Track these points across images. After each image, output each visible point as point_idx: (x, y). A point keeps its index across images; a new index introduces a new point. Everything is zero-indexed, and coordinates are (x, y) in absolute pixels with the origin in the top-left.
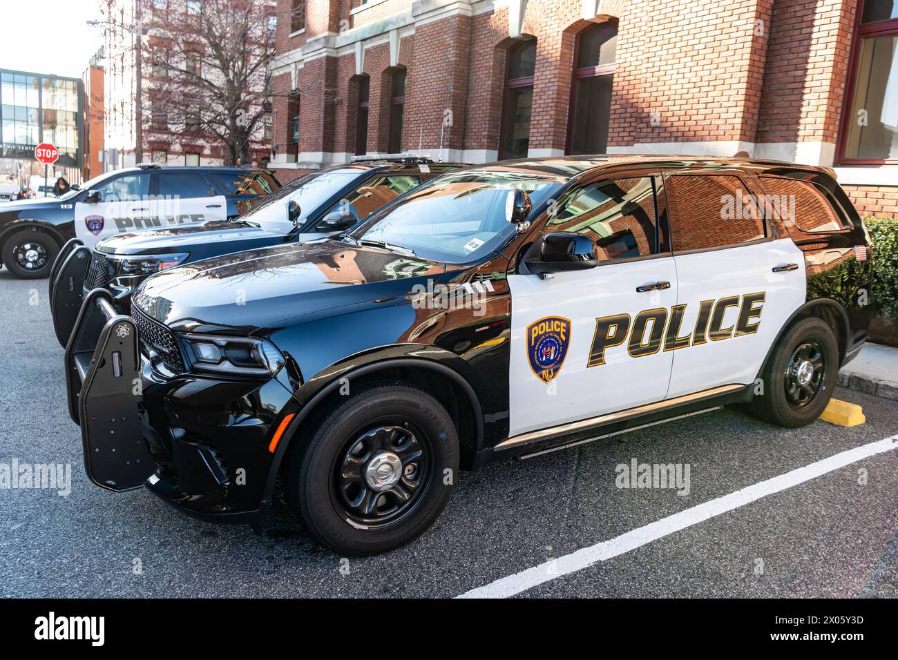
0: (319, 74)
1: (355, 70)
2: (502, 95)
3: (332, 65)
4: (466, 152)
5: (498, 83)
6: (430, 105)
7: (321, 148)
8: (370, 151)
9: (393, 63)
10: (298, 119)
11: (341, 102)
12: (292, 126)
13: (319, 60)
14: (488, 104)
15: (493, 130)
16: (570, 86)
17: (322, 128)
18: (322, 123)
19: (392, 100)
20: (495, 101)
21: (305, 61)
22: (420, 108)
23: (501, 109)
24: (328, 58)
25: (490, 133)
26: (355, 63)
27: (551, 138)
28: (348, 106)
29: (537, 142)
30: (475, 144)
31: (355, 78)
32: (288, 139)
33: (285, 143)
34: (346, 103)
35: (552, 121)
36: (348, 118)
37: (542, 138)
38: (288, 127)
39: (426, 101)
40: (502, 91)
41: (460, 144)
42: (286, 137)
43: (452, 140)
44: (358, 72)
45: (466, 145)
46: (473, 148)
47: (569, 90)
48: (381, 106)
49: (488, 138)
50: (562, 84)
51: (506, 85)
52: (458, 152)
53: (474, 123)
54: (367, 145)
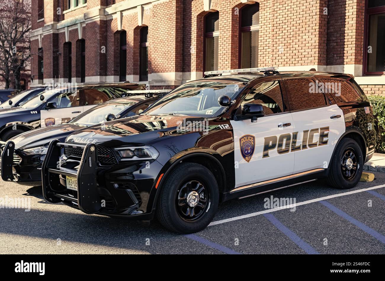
0: (50, 41)
1: (65, 40)
2: (119, 53)
3: (56, 37)
4: (107, 77)
5: (117, 48)
6: (92, 57)
7: (52, 76)
8: (73, 77)
9: (80, 38)
10: (43, 62)
11: (61, 54)
12: (40, 65)
13: (50, 35)
14: (113, 57)
15: (116, 68)
16: (139, 50)
17: (52, 67)
18: (52, 65)
19: (82, 53)
20: (116, 56)
21: (44, 35)
22: (89, 59)
23: (119, 58)
24: (53, 34)
25: (115, 69)
26: (65, 36)
27: (133, 71)
28: (64, 56)
29: (129, 73)
30: (110, 74)
31: (66, 43)
32: (39, 72)
33: (37, 74)
34: (62, 55)
35: (133, 64)
36: (64, 62)
37: (130, 71)
38: (39, 66)
39: (91, 56)
40: (119, 51)
41: (105, 74)
42: (37, 71)
43: (101, 72)
44: (67, 41)
45: (107, 74)
46: (109, 75)
47: (139, 52)
48: (77, 57)
49: (114, 71)
50: (136, 50)
51: (121, 49)
52: (104, 77)
53: (109, 65)
54: (72, 74)
